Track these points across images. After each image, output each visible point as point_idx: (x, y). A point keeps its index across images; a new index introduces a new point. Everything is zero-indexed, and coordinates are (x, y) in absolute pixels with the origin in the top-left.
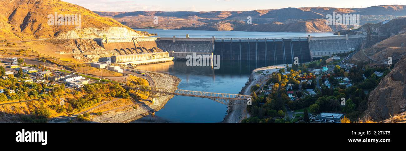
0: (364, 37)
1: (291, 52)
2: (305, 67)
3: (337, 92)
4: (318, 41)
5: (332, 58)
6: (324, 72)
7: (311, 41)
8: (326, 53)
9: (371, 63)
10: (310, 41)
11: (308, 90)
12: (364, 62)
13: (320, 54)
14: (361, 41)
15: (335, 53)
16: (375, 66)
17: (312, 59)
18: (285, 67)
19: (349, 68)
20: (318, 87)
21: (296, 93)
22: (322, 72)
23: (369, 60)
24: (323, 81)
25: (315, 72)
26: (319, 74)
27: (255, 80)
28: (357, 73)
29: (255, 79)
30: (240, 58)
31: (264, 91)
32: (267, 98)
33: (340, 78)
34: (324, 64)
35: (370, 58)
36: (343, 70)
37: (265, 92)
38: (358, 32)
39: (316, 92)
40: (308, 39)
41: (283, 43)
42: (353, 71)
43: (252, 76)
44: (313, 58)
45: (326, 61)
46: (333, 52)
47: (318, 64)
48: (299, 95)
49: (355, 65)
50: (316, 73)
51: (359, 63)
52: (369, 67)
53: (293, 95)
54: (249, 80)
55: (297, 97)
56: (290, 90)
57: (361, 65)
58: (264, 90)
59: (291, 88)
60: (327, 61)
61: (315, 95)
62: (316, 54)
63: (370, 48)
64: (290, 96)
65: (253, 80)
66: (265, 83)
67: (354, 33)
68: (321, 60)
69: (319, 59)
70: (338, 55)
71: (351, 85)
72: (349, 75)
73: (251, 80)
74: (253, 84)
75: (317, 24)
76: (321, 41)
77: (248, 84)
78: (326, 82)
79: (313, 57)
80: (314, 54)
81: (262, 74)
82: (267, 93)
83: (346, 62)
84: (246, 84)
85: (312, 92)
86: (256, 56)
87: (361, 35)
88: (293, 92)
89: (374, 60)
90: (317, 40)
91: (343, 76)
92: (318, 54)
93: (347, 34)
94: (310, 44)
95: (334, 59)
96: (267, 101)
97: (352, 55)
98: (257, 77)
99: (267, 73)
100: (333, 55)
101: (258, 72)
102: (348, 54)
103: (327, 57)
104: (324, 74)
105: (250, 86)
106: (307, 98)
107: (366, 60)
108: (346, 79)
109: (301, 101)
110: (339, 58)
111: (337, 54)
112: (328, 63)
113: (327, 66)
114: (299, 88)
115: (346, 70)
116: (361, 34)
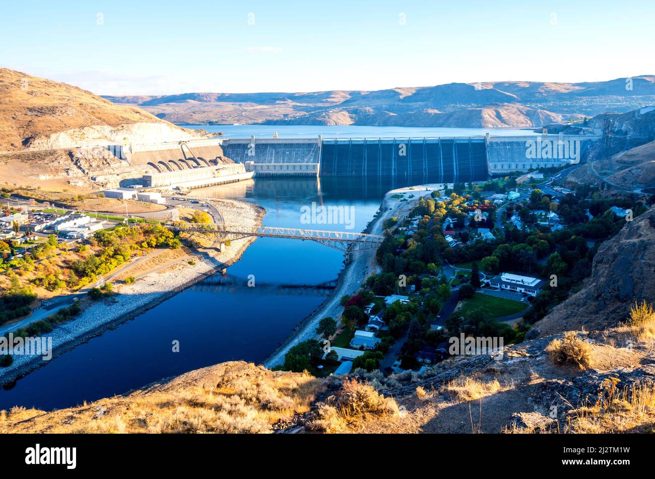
0: (595, 139)
1: (453, 162)
2: (477, 189)
3: (534, 239)
4: (505, 144)
5: (529, 176)
6: (511, 200)
7: (491, 143)
8: (517, 165)
9: (605, 189)
10: (488, 143)
11: (480, 230)
12: (592, 186)
13: (506, 167)
14: (589, 147)
15: (534, 167)
16: (613, 195)
17: (490, 176)
18: (443, 187)
19: (559, 195)
20: (498, 225)
21: (460, 234)
22: (507, 199)
23: (603, 183)
24: (509, 216)
25: (494, 199)
26: (503, 203)
27: (391, 209)
28: (575, 207)
29: (390, 207)
30: (364, 171)
31: (404, 228)
32: (410, 241)
33: (541, 214)
34: (512, 185)
35: (605, 179)
36: (548, 199)
37: (406, 230)
38: (583, 128)
39: (494, 234)
40: (485, 140)
41: (440, 146)
42: (567, 201)
43: (386, 202)
44: (492, 175)
45: (517, 180)
46: (531, 165)
47: (501, 185)
48: (464, 238)
49: (572, 190)
50: (496, 201)
51: (579, 188)
52: (600, 196)
53: (454, 237)
54: (381, 209)
55: (461, 241)
56: (448, 228)
57: (585, 190)
58: (404, 226)
59: (452, 226)
60: (519, 180)
61: (492, 240)
62: (499, 167)
63: (606, 161)
64: (449, 239)
65: (386, 209)
66: (407, 214)
67: (576, 130)
68: (507, 178)
69: (503, 175)
70: (541, 170)
71: (560, 227)
72: (559, 209)
73: (383, 210)
74: (386, 216)
75: (503, 113)
76: (511, 143)
77: (378, 216)
78: (513, 218)
79: (493, 172)
80: (494, 166)
81: (402, 199)
82: (411, 233)
83: (554, 184)
84: (374, 216)
85: (487, 235)
86: (393, 168)
87: (590, 134)
88: (454, 233)
89: (613, 184)
90: (501, 142)
91: (548, 210)
92: (502, 168)
93: (562, 131)
94: (488, 149)
95: (532, 177)
96: (410, 246)
97: (567, 172)
98: (393, 204)
99: (410, 197)
100: (531, 170)
101: (396, 196)
102: (560, 169)
103: (519, 174)
104: (513, 204)
105: (381, 219)
106: (479, 245)
107: (596, 184)
108: (552, 215)
109: (467, 248)
110: (541, 176)
111: (537, 169)
112: (520, 185)
113: (517, 189)
114: (464, 226)
115: (554, 199)
116: (591, 132)
